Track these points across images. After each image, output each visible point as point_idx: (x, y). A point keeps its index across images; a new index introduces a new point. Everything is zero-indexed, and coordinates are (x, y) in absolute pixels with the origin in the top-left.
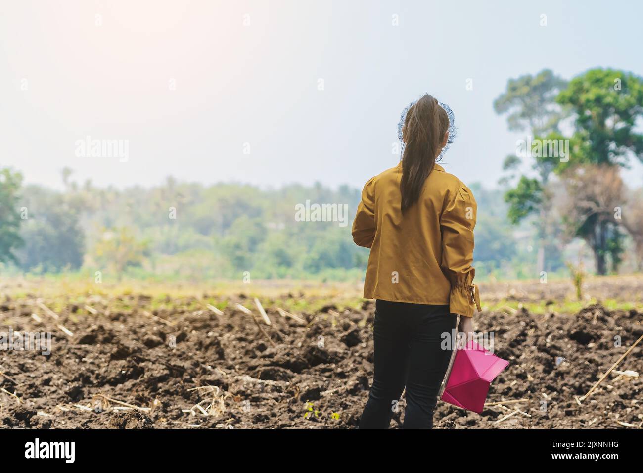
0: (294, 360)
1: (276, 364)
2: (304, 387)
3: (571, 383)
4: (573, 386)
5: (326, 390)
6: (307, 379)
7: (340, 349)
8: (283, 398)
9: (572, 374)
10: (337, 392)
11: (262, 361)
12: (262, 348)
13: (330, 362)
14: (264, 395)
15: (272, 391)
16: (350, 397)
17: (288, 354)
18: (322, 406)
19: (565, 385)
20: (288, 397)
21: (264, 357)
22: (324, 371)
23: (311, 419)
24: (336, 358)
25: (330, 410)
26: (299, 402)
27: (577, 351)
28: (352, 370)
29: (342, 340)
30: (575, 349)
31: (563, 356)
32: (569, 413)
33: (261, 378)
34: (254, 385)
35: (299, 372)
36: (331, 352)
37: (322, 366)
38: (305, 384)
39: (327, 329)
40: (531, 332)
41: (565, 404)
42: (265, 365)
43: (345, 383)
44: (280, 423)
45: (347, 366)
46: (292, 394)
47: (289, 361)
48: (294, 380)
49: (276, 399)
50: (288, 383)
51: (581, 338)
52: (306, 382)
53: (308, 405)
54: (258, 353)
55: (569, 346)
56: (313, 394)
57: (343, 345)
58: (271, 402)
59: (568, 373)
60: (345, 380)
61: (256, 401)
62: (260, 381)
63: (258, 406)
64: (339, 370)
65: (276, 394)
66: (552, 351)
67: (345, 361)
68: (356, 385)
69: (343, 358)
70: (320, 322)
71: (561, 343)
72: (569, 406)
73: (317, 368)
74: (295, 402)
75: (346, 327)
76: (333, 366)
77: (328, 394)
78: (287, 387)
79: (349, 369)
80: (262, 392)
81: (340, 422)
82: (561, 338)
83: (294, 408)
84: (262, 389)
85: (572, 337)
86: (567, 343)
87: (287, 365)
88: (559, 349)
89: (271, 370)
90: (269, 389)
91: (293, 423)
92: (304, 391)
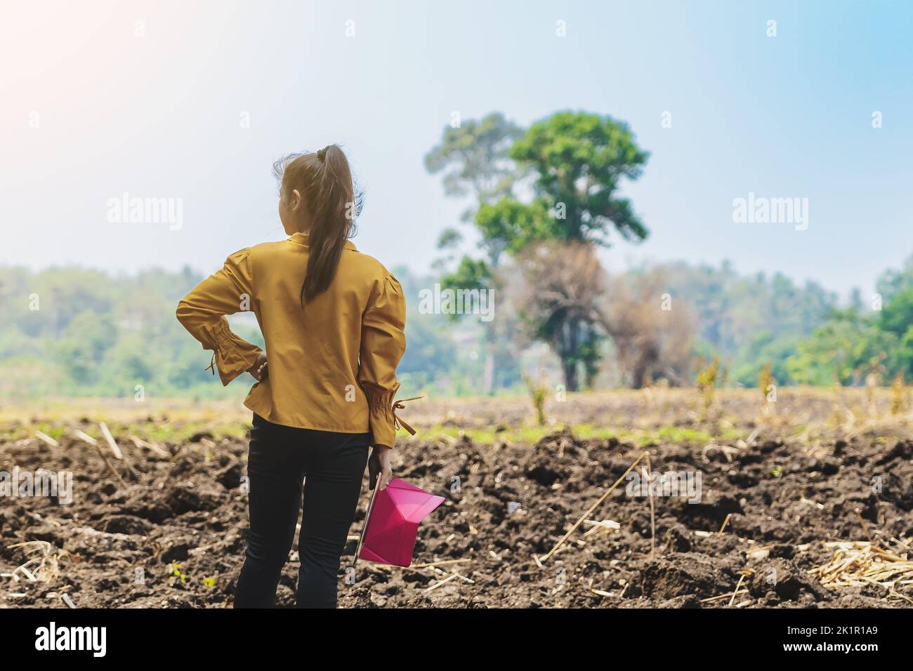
0: (152, 506)
1: (129, 511)
2: (166, 542)
3: (528, 537)
4: (531, 541)
5: (195, 547)
6: (170, 532)
7: (216, 491)
8: (138, 557)
9: (530, 525)
10: (210, 550)
11: (109, 508)
12: (110, 490)
13: (202, 509)
14: (112, 554)
15: (123, 548)
16: (228, 557)
17: (145, 499)
18: (190, 569)
19: (521, 540)
20: (145, 556)
21: (112, 502)
22: (194, 521)
23: (175, 586)
24: (209, 504)
25: (201, 574)
26: (160, 563)
27: (537, 494)
28: (231, 520)
29: (220, 480)
30: (534, 491)
31: (517, 501)
32: (525, 579)
33: (107, 531)
34: (99, 540)
35: (160, 523)
36: (204, 496)
37: (191, 514)
38: (167, 539)
39: (199, 465)
40: (474, 469)
41: (520, 566)
42: (113, 513)
43: (222, 538)
44: (134, 591)
45: (224, 514)
46: (150, 552)
47: (146, 508)
48: (153, 533)
49: (129, 559)
50: (144, 538)
51: (543, 476)
52: (169, 536)
53: (172, 568)
54: (105, 497)
55: (526, 488)
56: (179, 553)
57: (220, 487)
58: (121, 563)
59: (525, 523)
60: (222, 534)
61: (102, 562)
62: (107, 535)
63: (104, 569)
64: (215, 520)
65: (128, 553)
66: (503, 495)
67: (222, 508)
68: (237, 541)
69: (219, 504)
70: (188, 455)
71: (515, 484)
72: (526, 568)
73: (184, 517)
74: (153, 563)
75: (224, 461)
76: (206, 514)
77: (199, 552)
78: (143, 543)
79: (227, 518)
80: (110, 549)
81: (215, 590)
82: (515, 476)
83: (153, 571)
84: (110, 545)
85: (530, 475)
86: (523, 484)
87: (144, 513)
88: (513, 491)
89: (121, 520)
90: (118, 545)
91: (151, 591)
92: (166, 548)
